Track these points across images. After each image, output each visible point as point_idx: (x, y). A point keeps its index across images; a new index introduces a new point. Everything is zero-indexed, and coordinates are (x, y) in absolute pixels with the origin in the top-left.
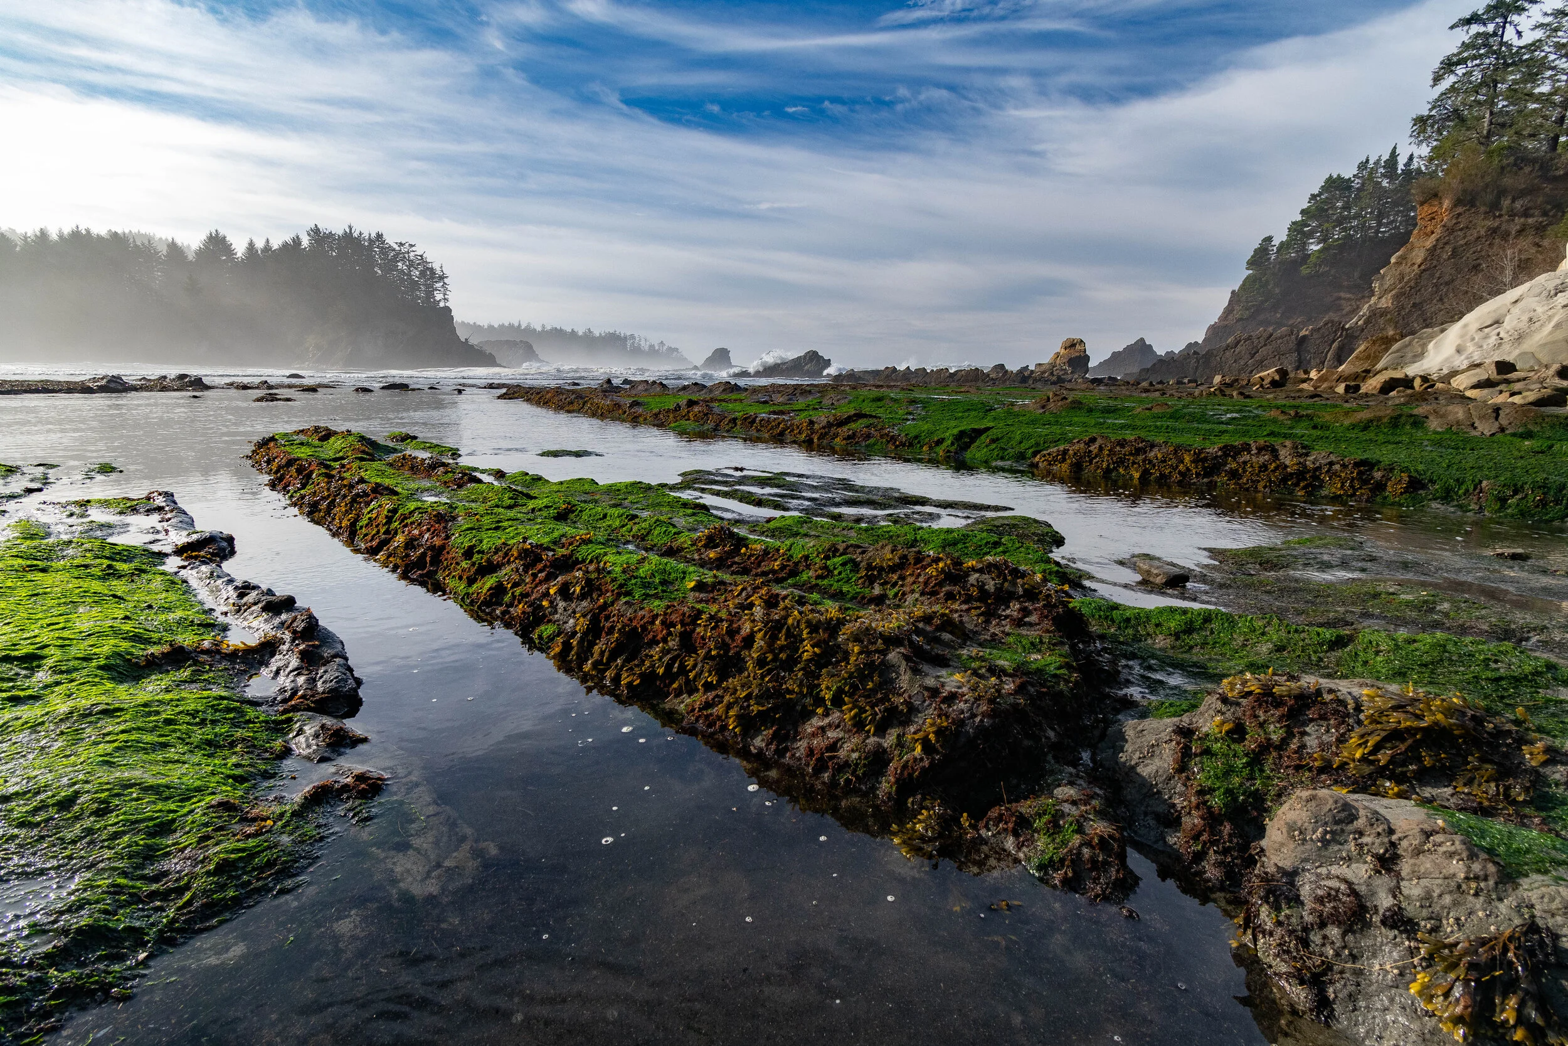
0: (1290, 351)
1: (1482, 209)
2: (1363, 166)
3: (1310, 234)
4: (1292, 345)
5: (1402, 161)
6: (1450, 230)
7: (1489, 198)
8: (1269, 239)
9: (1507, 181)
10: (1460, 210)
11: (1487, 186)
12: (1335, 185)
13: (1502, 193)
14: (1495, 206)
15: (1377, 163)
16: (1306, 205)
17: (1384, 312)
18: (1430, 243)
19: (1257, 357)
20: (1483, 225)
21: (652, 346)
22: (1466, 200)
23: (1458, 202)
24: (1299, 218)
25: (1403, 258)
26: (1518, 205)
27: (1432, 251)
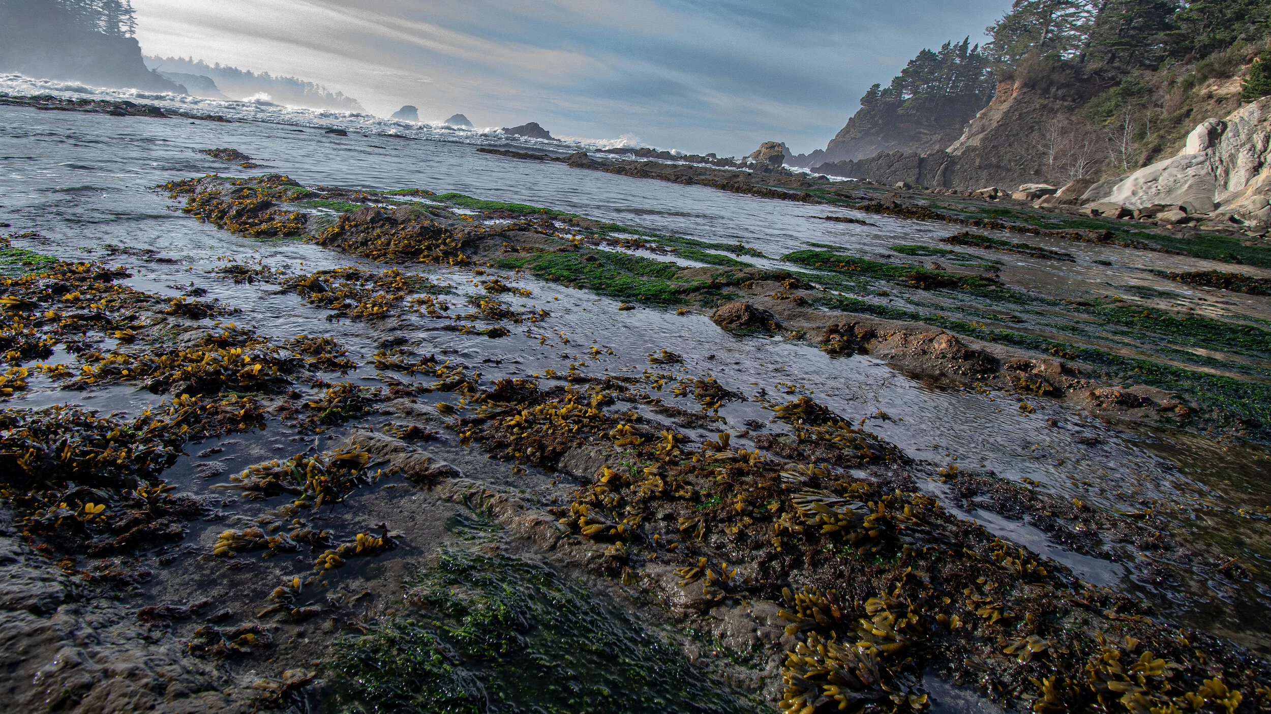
0: (914, 167)
1: (1039, 92)
2: (946, 46)
3: (905, 87)
4: (916, 163)
5: (970, 47)
6: (1018, 101)
7: (1044, 85)
8: (877, 86)
9: (1056, 77)
10: (1025, 90)
11: (1043, 78)
12: (926, 56)
13: (1051, 84)
14: (1046, 91)
15: (955, 46)
16: (906, 67)
17: (974, 149)
18: (1005, 106)
19: (892, 168)
20: (1038, 102)
21: (330, 95)
22: (1030, 85)
23: (1025, 85)
24: (901, 75)
25: (984, 114)
26: (1060, 93)
27: (1006, 114)
